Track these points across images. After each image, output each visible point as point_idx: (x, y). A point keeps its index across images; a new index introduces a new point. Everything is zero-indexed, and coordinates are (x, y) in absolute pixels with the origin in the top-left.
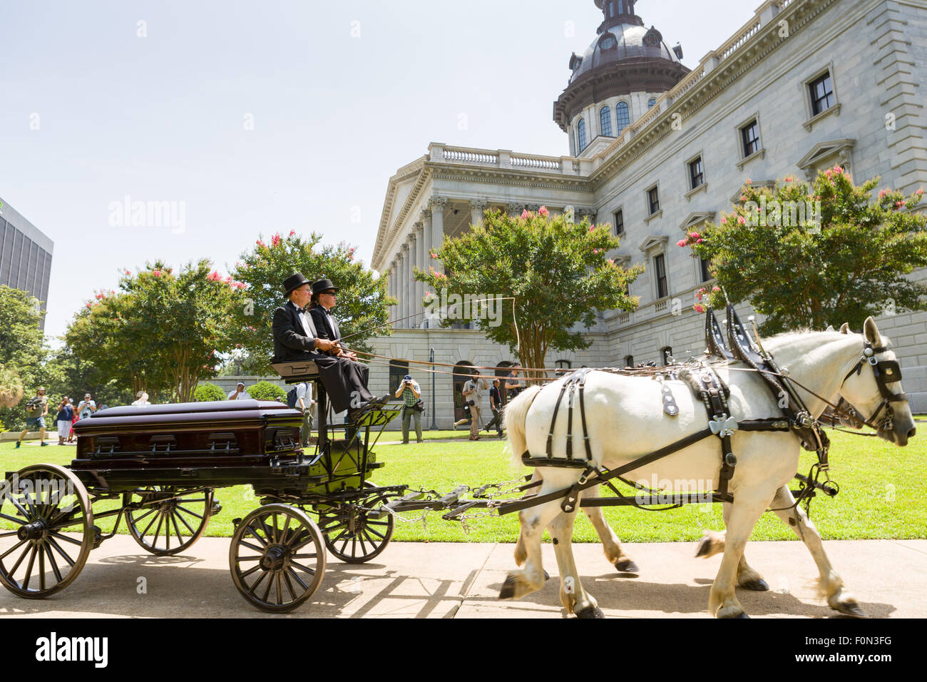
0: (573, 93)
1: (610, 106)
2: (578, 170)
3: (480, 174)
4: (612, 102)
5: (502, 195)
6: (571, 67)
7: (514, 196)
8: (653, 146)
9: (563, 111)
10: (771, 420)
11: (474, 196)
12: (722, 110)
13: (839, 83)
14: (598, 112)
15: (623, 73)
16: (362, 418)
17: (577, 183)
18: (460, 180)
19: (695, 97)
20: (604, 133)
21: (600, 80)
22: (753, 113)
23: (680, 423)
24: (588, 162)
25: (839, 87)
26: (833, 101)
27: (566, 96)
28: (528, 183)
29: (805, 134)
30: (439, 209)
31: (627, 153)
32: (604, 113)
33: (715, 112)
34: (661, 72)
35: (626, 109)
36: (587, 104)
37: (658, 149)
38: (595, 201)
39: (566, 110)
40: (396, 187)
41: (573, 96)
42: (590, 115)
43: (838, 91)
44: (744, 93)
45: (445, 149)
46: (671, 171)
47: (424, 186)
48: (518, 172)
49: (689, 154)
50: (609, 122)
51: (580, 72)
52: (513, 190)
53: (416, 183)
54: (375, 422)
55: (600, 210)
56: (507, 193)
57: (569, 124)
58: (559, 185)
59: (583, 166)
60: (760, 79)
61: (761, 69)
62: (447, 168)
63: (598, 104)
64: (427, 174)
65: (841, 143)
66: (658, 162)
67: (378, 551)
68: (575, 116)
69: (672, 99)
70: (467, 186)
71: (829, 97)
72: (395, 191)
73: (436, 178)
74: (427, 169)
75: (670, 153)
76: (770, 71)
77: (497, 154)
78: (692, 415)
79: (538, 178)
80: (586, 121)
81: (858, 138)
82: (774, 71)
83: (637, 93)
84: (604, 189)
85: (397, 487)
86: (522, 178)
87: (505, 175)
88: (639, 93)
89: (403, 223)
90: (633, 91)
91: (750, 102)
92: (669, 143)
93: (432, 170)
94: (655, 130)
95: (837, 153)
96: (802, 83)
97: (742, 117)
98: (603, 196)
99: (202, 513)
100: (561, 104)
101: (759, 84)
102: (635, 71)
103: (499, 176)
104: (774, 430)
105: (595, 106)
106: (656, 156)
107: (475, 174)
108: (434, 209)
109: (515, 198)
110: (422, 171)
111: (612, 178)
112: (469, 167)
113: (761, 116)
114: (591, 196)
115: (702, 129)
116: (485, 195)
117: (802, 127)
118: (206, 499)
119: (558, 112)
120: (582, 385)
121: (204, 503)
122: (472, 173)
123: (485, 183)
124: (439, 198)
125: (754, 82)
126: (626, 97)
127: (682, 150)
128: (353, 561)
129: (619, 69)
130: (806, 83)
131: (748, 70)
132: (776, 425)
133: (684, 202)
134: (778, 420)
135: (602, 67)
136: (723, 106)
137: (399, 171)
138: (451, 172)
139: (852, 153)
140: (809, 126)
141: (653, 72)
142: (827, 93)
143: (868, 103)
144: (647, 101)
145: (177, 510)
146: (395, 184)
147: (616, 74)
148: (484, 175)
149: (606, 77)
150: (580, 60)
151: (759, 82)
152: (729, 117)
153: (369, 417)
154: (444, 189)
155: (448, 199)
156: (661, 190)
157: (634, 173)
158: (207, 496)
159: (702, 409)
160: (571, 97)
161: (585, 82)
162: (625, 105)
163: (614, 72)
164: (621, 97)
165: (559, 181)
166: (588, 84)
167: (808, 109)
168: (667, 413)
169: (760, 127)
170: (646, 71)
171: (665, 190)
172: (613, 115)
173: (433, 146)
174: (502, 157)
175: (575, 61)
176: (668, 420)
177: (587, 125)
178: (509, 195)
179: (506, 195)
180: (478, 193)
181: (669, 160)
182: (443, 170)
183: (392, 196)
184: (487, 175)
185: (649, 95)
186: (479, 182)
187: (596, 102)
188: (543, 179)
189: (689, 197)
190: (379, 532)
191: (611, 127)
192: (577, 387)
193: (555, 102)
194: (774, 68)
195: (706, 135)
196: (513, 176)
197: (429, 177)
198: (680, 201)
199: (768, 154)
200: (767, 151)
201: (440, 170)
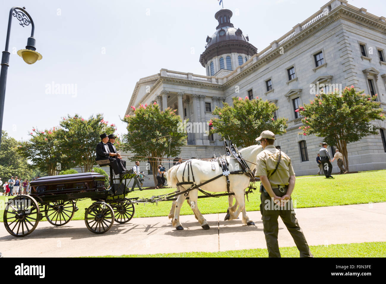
0: (209, 52)
1: (224, 58)
2: (218, 82)
3: (181, 82)
4: (224, 56)
5: (190, 91)
6: (207, 41)
7: (194, 91)
8: (251, 74)
9: (204, 58)
10: (239, 171)
11: (179, 91)
12: (279, 62)
13: (326, 56)
14: (219, 60)
15: (229, 45)
16: (124, 176)
17: (218, 87)
18: (173, 84)
19: (269, 57)
20: (222, 68)
21: (220, 47)
22: (292, 64)
23: (216, 172)
24: (221, 79)
25: (327, 57)
26: (323, 62)
27: (206, 53)
28: (199, 86)
29: (313, 73)
30: (165, 96)
31: (239, 77)
32: (221, 60)
33: (277, 63)
34: (243, 46)
35: (230, 59)
36: (215, 56)
37: (252, 76)
38: (224, 94)
39: (205, 59)
40: (139, 86)
41: (209, 53)
42: (216, 61)
43: (326, 58)
44: (289, 57)
45: (167, 71)
46: (258, 84)
47: (157, 86)
48: (196, 82)
49: (266, 78)
50: (223, 64)
51: (211, 43)
52: (194, 89)
53: (155, 84)
54: (128, 177)
55: (226, 98)
56: (191, 90)
57: (206, 64)
58: (211, 88)
59: (219, 81)
60: (295, 52)
61: (295, 49)
62: (169, 79)
63: (219, 56)
64: (160, 81)
65: (328, 77)
66: (253, 80)
67: (129, 219)
68: (209, 60)
69: (258, 57)
70: (176, 87)
71: (322, 60)
72: (139, 88)
73: (164, 83)
74: (161, 79)
75: (258, 77)
76: (299, 50)
77: (187, 74)
78: (219, 170)
79: (203, 85)
80: (214, 63)
81: (334, 75)
82: (301, 50)
83: (234, 53)
84: (228, 90)
85: (135, 198)
86: (197, 84)
87: (191, 83)
88: (235, 53)
89: (144, 101)
90: (232, 52)
91: (291, 60)
92: (258, 73)
93: (163, 80)
94: (252, 68)
95: (326, 80)
96: (312, 55)
97: (288, 65)
98: (228, 92)
99: (72, 211)
100: (203, 55)
101: (295, 54)
102: (233, 45)
103: (189, 83)
104: (239, 174)
105: (218, 57)
106: (252, 78)
107: (180, 82)
108: (163, 96)
109: (195, 92)
110: (158, 80)
111: (232, 86)
112: (177, 79)
113: (296, 65)
114: (222, 92)
115: (271, 69)
116: (183, 91)
117: (312, 70)
118: (73, 206)
119: (202, 58)
120: (191, 162)
121: (72, 207)
122: (178, 82)
123: (183, 86)
124: (166, 91)
125: (293, 53)
126: (230, 54)
127: (263, 77)
128: (121, 223)
129: (228, 44)
130: (313, 55)
131: (290, 49)
132: (239, 172)
133: (264, 96)
134: (240, 171)
135: (220, 42)
136: (280, 61)
137: (141, 79)
138: (170, 81)
139: (332, 80)
140: (315, 70)
141: (240, 46)
142: (321, 59)
143: (337, 63)
144: (238, 56)
145: (63, 211)
146: (139, 85)
147: (226, 45)
148: (183, 82)
149: (222, 46)
150: (211, 39)
151: (295, 53)
152: (282, 65)
153: (126, 176)
154: (167, 88)
155: (169, 92)
156: (254, 91)
157: (242, 84)
158: (73, 205)
159: (221, 169)
160: (208, 53)
161: (214, 47)
162: (230, 58)
163: (225, 45)
164: (228, 54)
165: (211, 86)
166: (215, 48)
167: (314, 64)
168: (213, 170)
169: (295, 69)
170: (237, 45)
171: (256, 91)
172: (225, 61)
173: (163, 70)
174: (189, 76)
175: (208, 39)
176: (213, 171)
177: (214, 65)
178: (192, 91)
179: (191, 91)
180: (181, 90)
181: (257, 80)
182: (167, 80)
183: (137, 89)
184: (184, 82)
185: (238, 54)
186: (181, 85)
187: (218, 55)
188: (205, 85)
189: (266, 94)
190: (130, 214)
191: (224, 66)
192: (190, 163)
193: (201, 55)
194: (301, 49)
195: (273, 71)
196: (194, 83)
197: (161, 83)
198: (262, 95)
199: (299, 80)
200: (298, 78)
201: (166, 80)
